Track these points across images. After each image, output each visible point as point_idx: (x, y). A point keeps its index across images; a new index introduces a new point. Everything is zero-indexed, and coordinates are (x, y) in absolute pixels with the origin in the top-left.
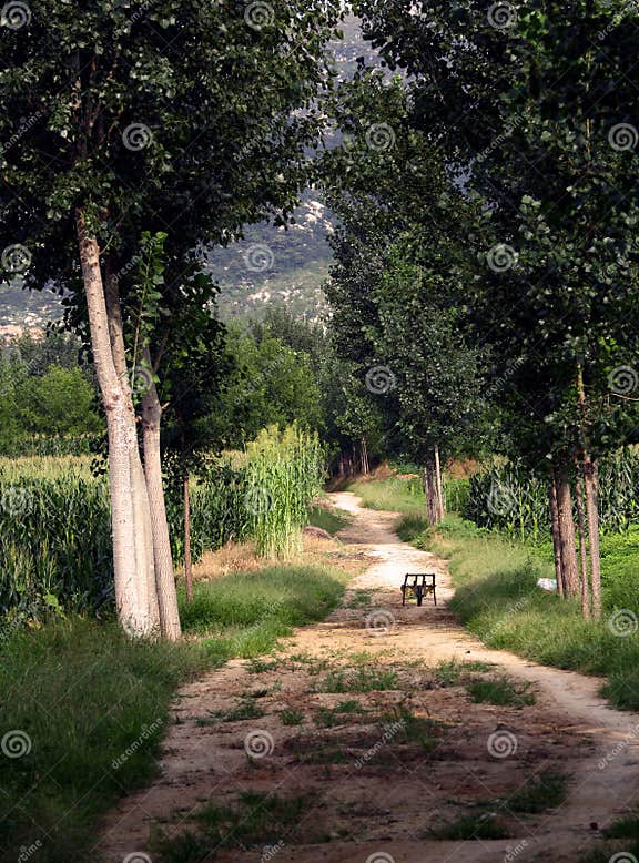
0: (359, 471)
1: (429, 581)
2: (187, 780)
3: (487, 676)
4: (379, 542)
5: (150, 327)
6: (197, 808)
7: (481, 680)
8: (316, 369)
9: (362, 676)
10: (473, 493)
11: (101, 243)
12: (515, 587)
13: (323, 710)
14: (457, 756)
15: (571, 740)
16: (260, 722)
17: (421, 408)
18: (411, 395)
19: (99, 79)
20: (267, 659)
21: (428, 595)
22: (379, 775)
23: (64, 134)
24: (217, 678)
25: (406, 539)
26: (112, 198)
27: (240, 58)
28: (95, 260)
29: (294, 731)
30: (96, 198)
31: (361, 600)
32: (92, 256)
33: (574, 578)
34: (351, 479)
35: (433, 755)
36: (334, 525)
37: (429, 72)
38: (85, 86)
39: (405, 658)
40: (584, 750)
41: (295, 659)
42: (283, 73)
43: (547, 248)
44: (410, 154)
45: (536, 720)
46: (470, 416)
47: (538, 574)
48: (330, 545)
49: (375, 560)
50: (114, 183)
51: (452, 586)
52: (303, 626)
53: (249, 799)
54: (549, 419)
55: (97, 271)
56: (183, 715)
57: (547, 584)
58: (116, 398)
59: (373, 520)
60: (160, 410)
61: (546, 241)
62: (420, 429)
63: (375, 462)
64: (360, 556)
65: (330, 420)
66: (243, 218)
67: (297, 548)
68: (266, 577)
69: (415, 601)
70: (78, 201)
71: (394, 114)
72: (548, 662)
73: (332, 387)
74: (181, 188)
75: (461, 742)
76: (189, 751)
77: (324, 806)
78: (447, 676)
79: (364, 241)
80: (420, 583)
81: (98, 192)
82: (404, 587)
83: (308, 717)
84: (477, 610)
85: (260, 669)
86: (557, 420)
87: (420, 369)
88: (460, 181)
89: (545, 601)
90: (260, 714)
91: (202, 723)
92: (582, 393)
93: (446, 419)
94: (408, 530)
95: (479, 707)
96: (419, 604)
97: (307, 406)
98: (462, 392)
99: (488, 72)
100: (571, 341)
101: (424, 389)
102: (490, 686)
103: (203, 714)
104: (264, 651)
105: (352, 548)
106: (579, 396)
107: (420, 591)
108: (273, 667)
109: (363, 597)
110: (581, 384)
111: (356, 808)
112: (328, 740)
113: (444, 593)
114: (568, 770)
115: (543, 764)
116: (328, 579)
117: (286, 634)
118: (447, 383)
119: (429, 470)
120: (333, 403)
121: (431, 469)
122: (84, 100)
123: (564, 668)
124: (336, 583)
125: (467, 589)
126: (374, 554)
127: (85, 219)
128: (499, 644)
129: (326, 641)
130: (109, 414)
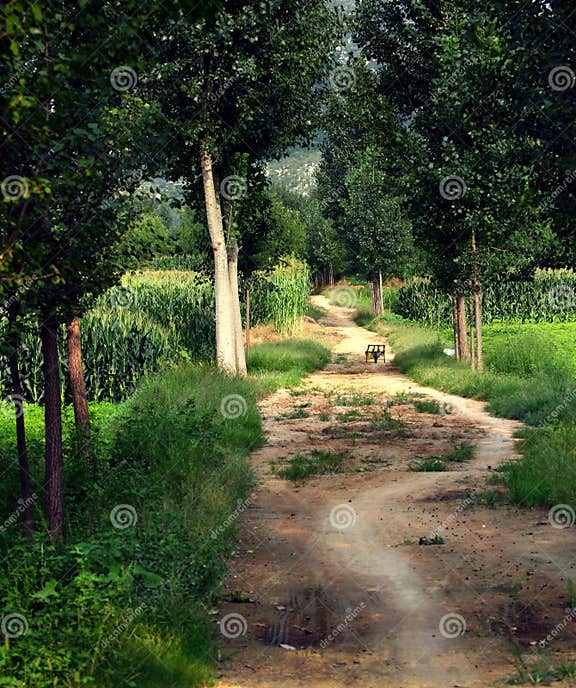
0: (327, 283)
1: (381, 349)
2: (281, 445)
3: (422, 400)
4: (345, 326)
5: (238, 205)
6: (290, 458)
7: (420, 402)
8: (303, 221)
9: (354, 398)
10: (401, 298)
11: (213, 159)
12: (432, 354)
13: (340, 414)
14: (414, 436)
15: (474, 431)
16: (308, 419)
17: (372, 248)
18: (366, 240)
19: (214, 69)
20: (298, 389)
21: (381, 357)
22: (379, 444)
23: (196, 99)
24: (274, 398)
25: (361, 325)
26: (220, 135)
27: (292, 59)
28: (210, 168)
29: (326, 424)
30: (212, 134)
31: (341, 359)
32: (208, 165)
33: (466, 349)
34: (322, 287)
35: (403, 436)
36: (317, 315)
37: (390, 62)
38: (207, 73)
39: (374, 390)
40: (480, 435)
41: (314, 389)
42: (312, 65)
43: (457, 166)
44: (379, 108)
45: (454, 421)
46: (400, 253)
47: (444, 346)
48: (316, 327)
49: (344, 337)
50: (222, 126)
51: (392, 352)
52: (312, 372)
53: (315, 453)
54: (456, 260)
55: (210, 174)
56: (266, 415)
57: (449, 352)
58: (219, 244)
59: (339, 313)
60: (238, 250)
61: (457, 162)
62: (371, 260)
63: (337, 278)
64: (335, 334)
65: (311, 251)
66: (288, 144)
67: (300, 329)
68: (286, 344)
69: (373, 360)
70: (201, 135)
71: (370, 86)
72: (455, 393)
73: (312, 231)
74: (256, 129)
75: (417, 430)
76: (276, 433)
77: (352, 457)
78: (400, 400)
79: (340, 147)
80: (376, 350)
81: (213, 131)
82: (367, 353)
83: (333, 418)
84: (412, 365)
85: (297, 394)
86: (460, 261)
87: (371, 225)
88: (406, 124)
89: (450, 362)
90: (306, 416)
91: (278, 420)
92: (474, 246)
93: (387, 255)
94: (361, 319)
95: (422, 415)
96: (376, 362)
97: (298, 243)
98: (396, 239)
99: (424, 64)
100: (469, 217)
101: (374, 237)
102: (426, 404)
103: (277, 415)
104: (296, 385)
105: (329, 329)
106: (472, 248)
107: (375, 355)
108: (304, 393)
109: (342, 358)
110: (474, 241)
111: (370, 459)
112: (345, 429)
113: (389, 357)
114: (473, 444)
115: (460, 441)
116: (321, 347)
117: (304, 377)
118: (387, 233)
119: (375, 283)
120: (314, 241)
121: (377, 284)
122: (206, 80)
123: (464, 397)
124: (326, 349)
125: (404, 354)
126: (342, 333)
127: (205, 145)
128: (427, 384)
129: (329, 381)
130: (215, 253)
